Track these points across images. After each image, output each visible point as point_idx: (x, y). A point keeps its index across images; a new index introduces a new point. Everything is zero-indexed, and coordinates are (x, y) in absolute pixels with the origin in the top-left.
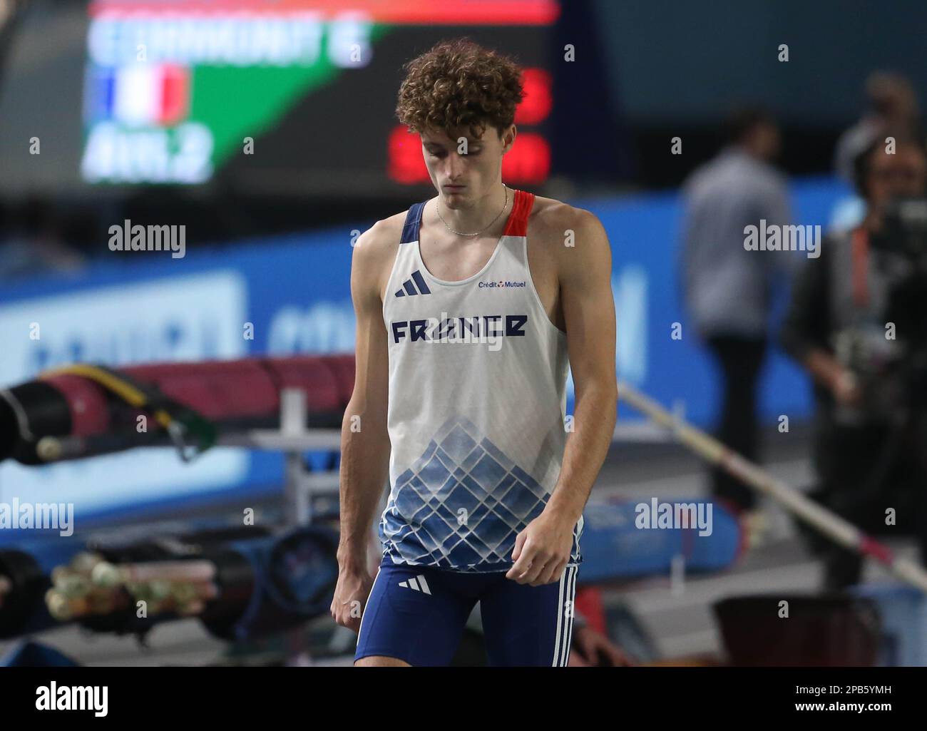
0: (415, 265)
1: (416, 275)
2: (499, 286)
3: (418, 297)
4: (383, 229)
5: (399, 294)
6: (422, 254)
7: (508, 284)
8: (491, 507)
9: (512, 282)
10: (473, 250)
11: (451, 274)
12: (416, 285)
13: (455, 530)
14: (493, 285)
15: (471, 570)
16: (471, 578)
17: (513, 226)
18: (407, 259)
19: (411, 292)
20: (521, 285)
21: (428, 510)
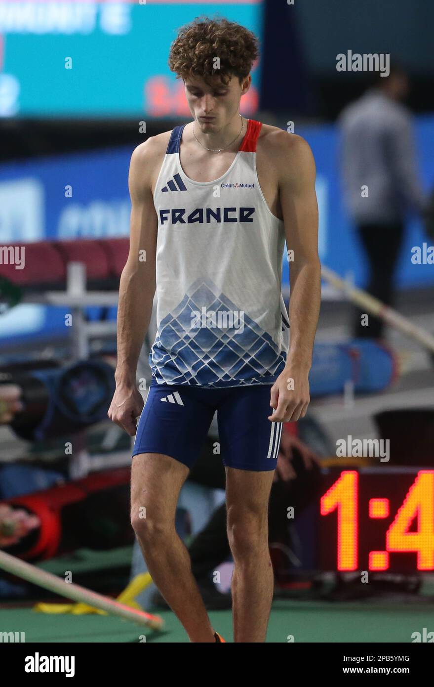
0: (176, 169)
1: (177, 177)
2: (235, 187)
3: (178, 193)
4: (153, 142)
5: (164, 190)
6: (182, 162)
7: (242, 186)
8: (225, 342)
9: (245, 184)
10: (218, 160)
11: (202, 177)
12: (177, 184)
13: (201, 357)
14: (231, 186)
15: (211, 386)
16: (212, 392)
17: (246, 145)
18: (170, 165)
19: (173, 188)
20: (251, 186)
21: (182, 343)
